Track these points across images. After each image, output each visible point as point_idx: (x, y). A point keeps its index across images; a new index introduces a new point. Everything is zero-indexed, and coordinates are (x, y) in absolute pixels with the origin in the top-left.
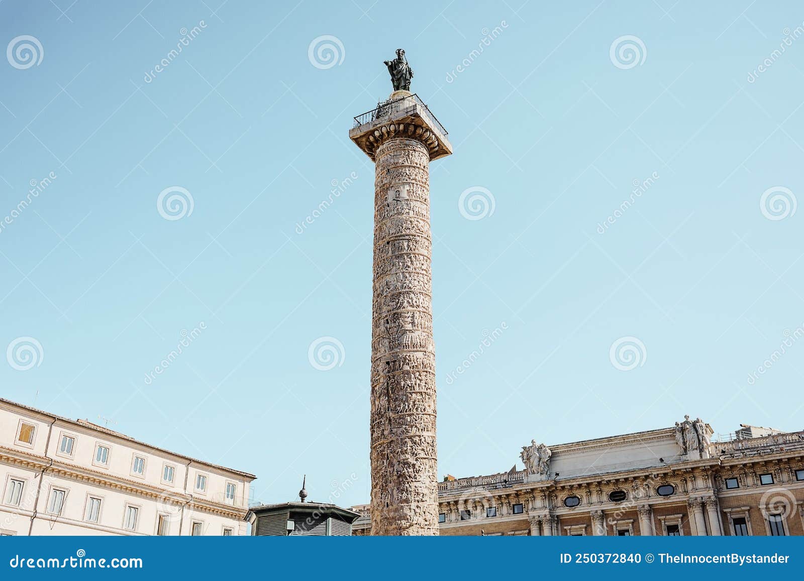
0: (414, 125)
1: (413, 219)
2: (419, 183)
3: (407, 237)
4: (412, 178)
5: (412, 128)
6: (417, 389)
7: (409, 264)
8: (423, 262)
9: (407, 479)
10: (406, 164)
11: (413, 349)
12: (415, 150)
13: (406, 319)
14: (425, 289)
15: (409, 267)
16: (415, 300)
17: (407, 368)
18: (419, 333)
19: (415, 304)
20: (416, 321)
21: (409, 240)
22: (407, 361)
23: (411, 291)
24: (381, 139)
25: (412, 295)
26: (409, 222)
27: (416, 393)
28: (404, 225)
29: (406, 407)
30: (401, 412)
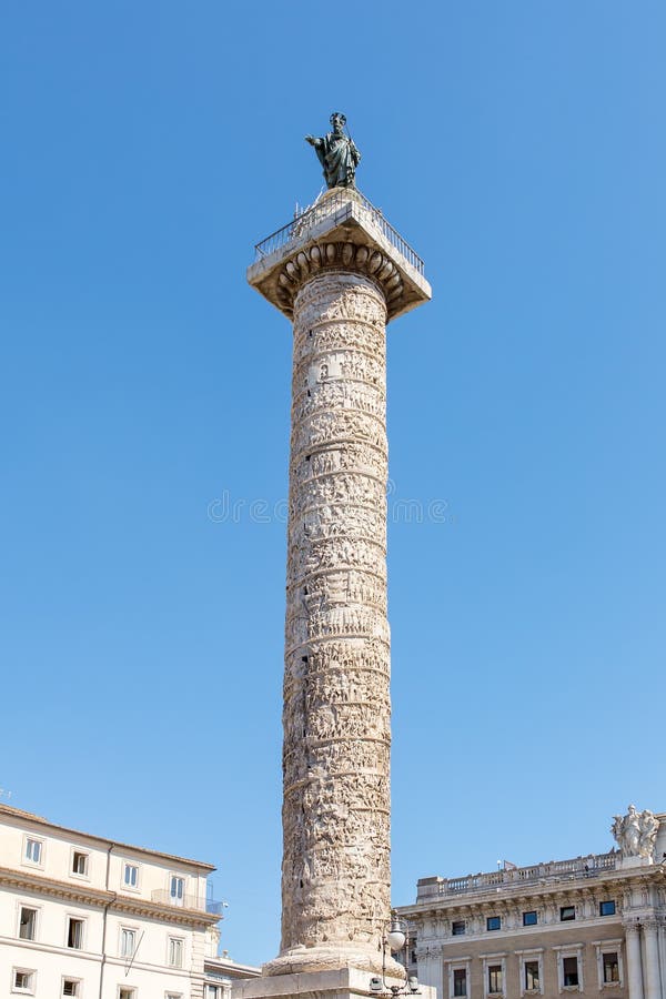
0: (353, 245)
1: (349, 414)
2: (362, 350)
3: (340, 446)
4: (349, 342)
5: (348, 251)
6: (352, 698)
7: (342, 492)
8: (366, 487)
9: (332, 843)
10: (340, 317)
11: (345, 634)
12: (355, 293)
13: (335, 585)
14: (370, 533)
15: (341, 496)
16: (350, 551)
17: (334, 664)
18: (358, 606)
19: (351, 559)
20: (352, 587)
21: (342, 450)
22: (335, 653)
23: (345, 538)
24: (297, 279)
25: (346, 544)
26: (343, 420)
27: (350, 705)
28: (334, 425)
29: (333, 728)
30: (324, 736)
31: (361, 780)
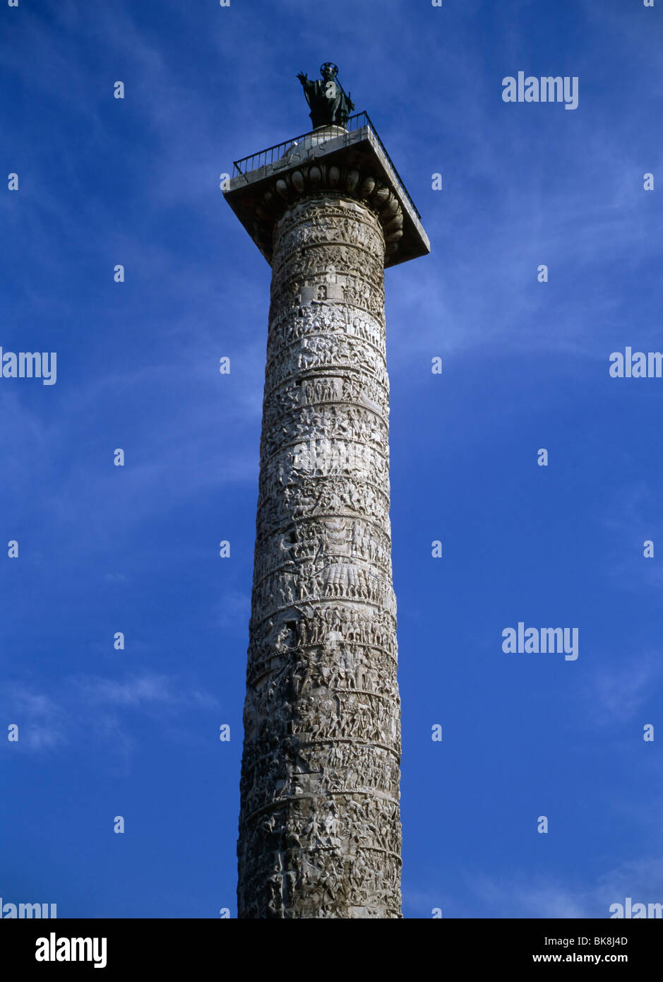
1: (353, 341)
2: (365, 278)
3: (342, 372)
4: (352, 267)
6: (359, 685)
7: (345, 424)
8: (373, 427)
11: (351, 598)
13: (336, 535)
14: (379, 481)
15: (344, 430)
16: (356, 497)
18: (367, 566)
19: (357, 506)
20: (358, 541)
21: (346, 378)
22: (337, 621)
23: (348, 479)
24: (288, 197)
25: (352, 487)
26: (345, 345)
27: (358, 695)
28: (335, 349)
29: (334, 724)
30: (321, 735)
31: (372, 806)
